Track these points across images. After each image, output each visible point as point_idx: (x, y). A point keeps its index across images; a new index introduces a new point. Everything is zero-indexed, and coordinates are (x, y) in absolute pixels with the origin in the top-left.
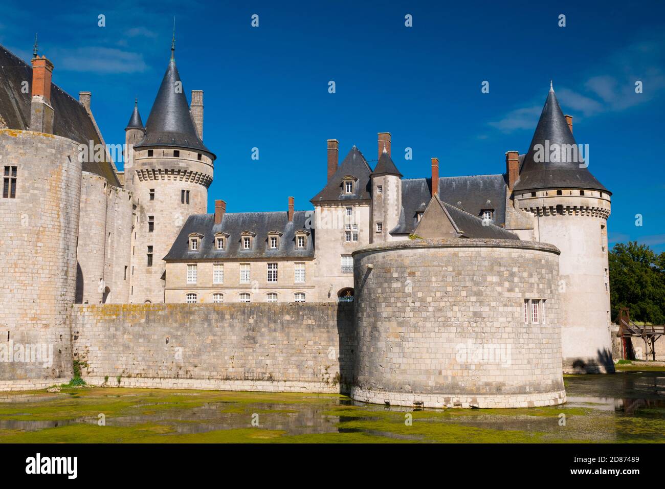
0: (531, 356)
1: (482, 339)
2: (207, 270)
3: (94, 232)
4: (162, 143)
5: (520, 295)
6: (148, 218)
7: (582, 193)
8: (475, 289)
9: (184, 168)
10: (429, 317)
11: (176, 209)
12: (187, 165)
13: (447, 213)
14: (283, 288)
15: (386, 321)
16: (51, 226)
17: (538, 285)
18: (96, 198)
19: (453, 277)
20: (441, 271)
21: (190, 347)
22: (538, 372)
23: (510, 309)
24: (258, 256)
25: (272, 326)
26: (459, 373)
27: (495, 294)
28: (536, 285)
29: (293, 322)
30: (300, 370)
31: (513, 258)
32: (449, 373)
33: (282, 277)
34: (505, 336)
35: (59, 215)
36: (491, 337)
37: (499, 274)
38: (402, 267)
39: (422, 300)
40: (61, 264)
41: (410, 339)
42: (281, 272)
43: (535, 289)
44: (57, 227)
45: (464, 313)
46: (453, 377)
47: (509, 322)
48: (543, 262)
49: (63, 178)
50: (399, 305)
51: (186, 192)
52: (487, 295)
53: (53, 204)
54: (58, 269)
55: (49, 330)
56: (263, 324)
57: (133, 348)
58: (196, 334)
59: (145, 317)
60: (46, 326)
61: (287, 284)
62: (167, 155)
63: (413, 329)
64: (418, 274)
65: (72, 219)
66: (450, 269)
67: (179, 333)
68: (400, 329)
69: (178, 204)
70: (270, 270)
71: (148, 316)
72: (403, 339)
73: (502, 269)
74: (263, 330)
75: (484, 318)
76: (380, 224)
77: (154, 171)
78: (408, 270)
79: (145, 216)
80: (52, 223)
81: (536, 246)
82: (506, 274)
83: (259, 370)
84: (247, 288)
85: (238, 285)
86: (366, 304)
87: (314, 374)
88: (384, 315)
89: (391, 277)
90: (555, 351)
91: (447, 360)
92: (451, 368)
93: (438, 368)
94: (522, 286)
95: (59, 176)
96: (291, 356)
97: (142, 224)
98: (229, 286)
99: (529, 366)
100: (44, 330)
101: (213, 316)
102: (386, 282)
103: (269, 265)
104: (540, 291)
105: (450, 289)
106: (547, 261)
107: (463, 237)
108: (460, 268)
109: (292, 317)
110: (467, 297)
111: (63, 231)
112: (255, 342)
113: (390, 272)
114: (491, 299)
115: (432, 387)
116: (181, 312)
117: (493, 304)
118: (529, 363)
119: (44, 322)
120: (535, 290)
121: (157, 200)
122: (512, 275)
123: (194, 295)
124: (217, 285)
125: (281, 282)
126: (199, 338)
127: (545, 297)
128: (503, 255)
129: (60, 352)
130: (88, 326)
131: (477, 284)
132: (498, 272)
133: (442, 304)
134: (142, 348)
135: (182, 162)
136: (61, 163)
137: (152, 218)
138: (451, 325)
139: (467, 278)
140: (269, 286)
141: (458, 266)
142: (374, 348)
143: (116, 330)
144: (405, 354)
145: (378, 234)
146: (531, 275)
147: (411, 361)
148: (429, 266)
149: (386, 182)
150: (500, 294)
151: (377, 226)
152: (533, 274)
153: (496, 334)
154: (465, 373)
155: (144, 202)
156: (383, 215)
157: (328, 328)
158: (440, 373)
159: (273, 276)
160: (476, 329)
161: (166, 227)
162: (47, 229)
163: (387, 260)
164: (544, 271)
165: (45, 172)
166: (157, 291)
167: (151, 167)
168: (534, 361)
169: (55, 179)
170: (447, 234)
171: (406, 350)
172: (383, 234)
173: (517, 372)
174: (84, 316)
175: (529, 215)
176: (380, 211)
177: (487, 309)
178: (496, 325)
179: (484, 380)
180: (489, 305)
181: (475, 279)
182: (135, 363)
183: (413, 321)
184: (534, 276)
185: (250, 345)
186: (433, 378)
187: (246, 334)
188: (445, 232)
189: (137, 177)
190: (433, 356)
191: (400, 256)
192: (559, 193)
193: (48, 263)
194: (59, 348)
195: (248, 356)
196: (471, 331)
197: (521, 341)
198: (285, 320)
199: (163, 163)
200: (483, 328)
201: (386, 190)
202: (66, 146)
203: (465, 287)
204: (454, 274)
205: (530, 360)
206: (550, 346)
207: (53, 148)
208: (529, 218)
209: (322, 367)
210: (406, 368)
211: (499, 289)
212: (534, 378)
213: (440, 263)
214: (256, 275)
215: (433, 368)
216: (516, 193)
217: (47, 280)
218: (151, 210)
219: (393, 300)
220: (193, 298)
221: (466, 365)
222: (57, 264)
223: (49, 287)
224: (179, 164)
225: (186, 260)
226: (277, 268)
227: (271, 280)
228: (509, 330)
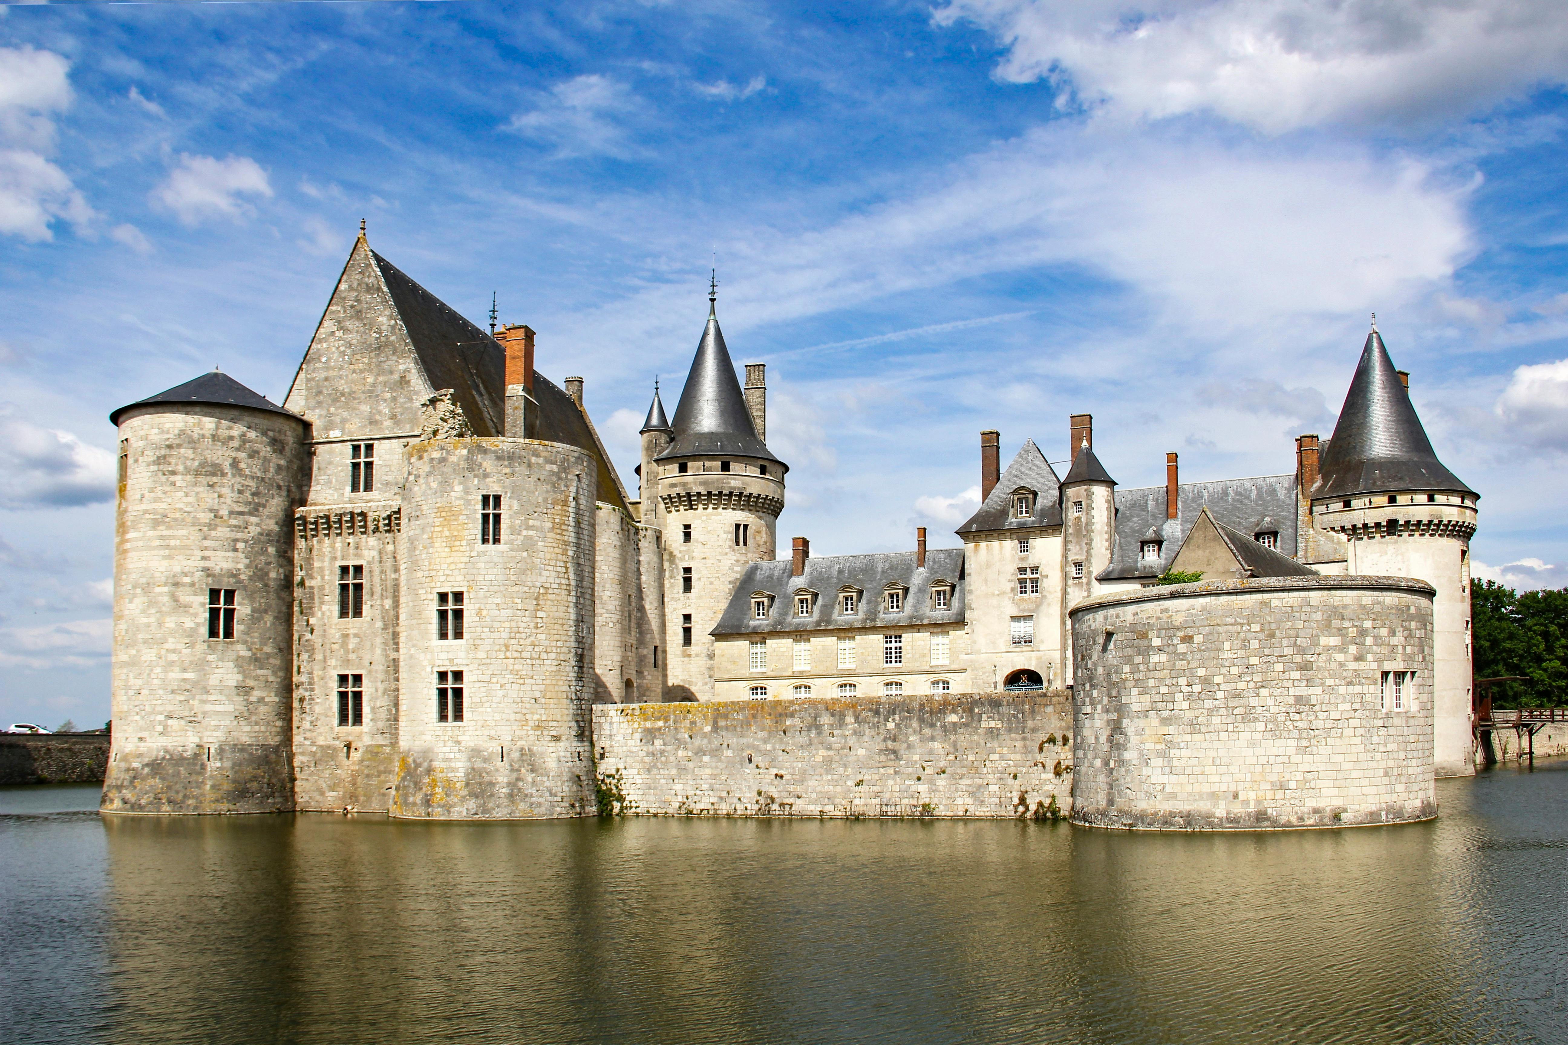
0: (1391, 763)
1: (1309, 739)
2: (782, 650)
3: (609, 594)
4: (702, 451)
5: (1374, 665)
6: (682, 570)
7: (1431, 499)
8: (1298, 659)
9: (739, 488)
10: (1218, 708)
11: (726, 554)
12: (743, 483)
13: (1226, 538)
14: (911, 673)
15: (1139, 718)
16: (556, 586)
17: (1404, 648)
18: (610, 541)
19: (1260, 641)
20: (1239, 633)
21: (787, 768)
22: (1400, 788)
23: (1357, 689)
24: (869, 624)
25: (927, 731)
26: (1270, 795)
27: (1334, 665)
28: (1400, 648)
29: (966, 725)
30: (975, 800)
31: (1365, 606)
32: (1252, 795)
33: (909, 656)
34: (1348, 732)
35: (567, 568)
36: (1325, 736)
37: (1342, 632)
38: (1169, 629)
39: (1206, 681)
40: (574, 644)
41: (1182, 745)
42: (909, 648)
43: (1399, 655)
44: (564, 587)
45: (1279, 699)
46: (1258, 802)
47: (1356, 711)
48: (1413, 610)
49: (570, 509)
50: (1164, 690)
51: (742, 527)
52: (1319, 669)
53: (557, 550)
54: (570, 652)
55: (562, 745)
56: (911, 730)
57: (694, 771)
58: (797, 747)
59: (711, 723)
60: (557, 738)
61: (917, 667)
62: (710, 469)
63: (1188, 729)
64: (1198, 639)
65: (587, 574)
66: (1256, 627)
67: (769, 747)
68: (1165, 730)
69: (730, 547)
70: (889, 645)
71: (715, 723)
72: (1170, 745)
73: (1346, 624)
74: (911, 739)
75: (1314, 705)
76: (1078, 565)
77: (689, 495)
78: (1181, 634)
79: (677, 568)
80: (558, 581)
81: (1403, 584)
82: (1353, 632)
83: (905, 801)
84: (849, 676)
85: (835, 672)
86: (1101, 692)
87: (1001, 806)
88: (1135, 707)
89: (1148, 647)
90: (1427, 753)
91: (1248, 775)
92: (1255, 787)
93: (1233, 788)
94: (1379, 651)
95: (565, 508)
96: (961, 778)
97: (672, 581)
98: (821, 673)
99: (1386, 780)
100: (553, 744)
101: (826, 720)
102: (1139, 654)
103: (887, 638)
104: (1409, 658)
105: (1254, 661)
106: (1418, 609)
107: (1252, 576)
108: (1273, 626)
109: (962, 717)
110: (1284, 672)
111: (573, 593)
112: (898, 758)
113: (1147, 637)
114: (1326, 674)
115: (1221, 819)
116: (770, 715)
117: (1329, 682)
118: (1386, 774)
119: (554, 733)
120: (1399, 657)
121: (697, 541)
122: (1363, 633)
123: (762, 688)
124: (800, 672)
125: (908, 665)
126: (802, 753)
127: (1416, 666)
128: (1347, 601)
129: (578, 777)
130: (619, 737)
131: (1302, 650)
132: (1339, 629)
133: (1242, 685)
134: (708, 771)
135: (734, 479)
136: (567, 486)
137: (688, 570)
138: (1256, 720)
139: (1285, 642)
140: (887, 671)
141: (1270, 623)
142: (1115, 761)
143: (664, 744)
144: (1173, 769)
145: (1077, 581)
146: (1393, 633)
147: (1183, 779)
148: (1218, 625)
149: (1090, 495)
150: (1341, 665)
151: (1074, 569)
152: (1397, 630)
153: (1333, 732)
154: (1280, 794)
155: (674, 545)
156: (1085, 548)
157: (1023, 732)
158: (1236, 796)
159: (894, 656)
160: (1299, 724)
161: (711, 583)
162: (550, 591)
163: (1142, 618)
164: (1413, 625)
165: (544, 501)
166: (700, 684)
167: (685, 490)
168: (1396, 772)
169: (560, 512)
170: (1227, 572)
171: (1175, 762)
172: (1084, 580)
173: (1366, 790)
174: (611, 723)
175: (1339, 539)
176: (1078, 543)
177: (1318, 690)
178: (1334, 715)
179: (1311, 804)
180: (1322, 684)
181: (1298, 643)
182: (698, 792)
183: (1189, 715)
184: (1397, 634)
185: (890, 763)
186: (1222, 804)
187: (882, 746)
188: (1221, 569)
189: (662, 506)
190: (1223, 769)
191: (1166, 610)
192: (1392, 500)
193: (554, 644)
194: (577, 772)
195: (886, 780)
196: (1291, 727)
197: (1375, 739)
198: (949, 723)
199: (704, 483)
200: (1311, 721)
201: (1090, 508)
202: (573, 459)
203: (1281, 656)
204: (1262, 636)
205: (1388, 770)
206: (1420, 746)
207: (555, 463)
208: (1339, 543)
209: (1014, 794)
210: (1175, 791)
211: (1340, 657)
212: (1394, 797)
213: (1238, 620)
214: (866, 654)
215: (1224, 788)
216: (1316, 503)
217: (554, 668)
218: (687, 557)
219: (1151, 683)
220: (762, 693)
221: (1281, 782)
222: (568, 644)
223: (558, 680)
224: (729, 483)
225: (748, 634)
226: (900, 641)
227: (891, 662)
228: (1354, 723)
